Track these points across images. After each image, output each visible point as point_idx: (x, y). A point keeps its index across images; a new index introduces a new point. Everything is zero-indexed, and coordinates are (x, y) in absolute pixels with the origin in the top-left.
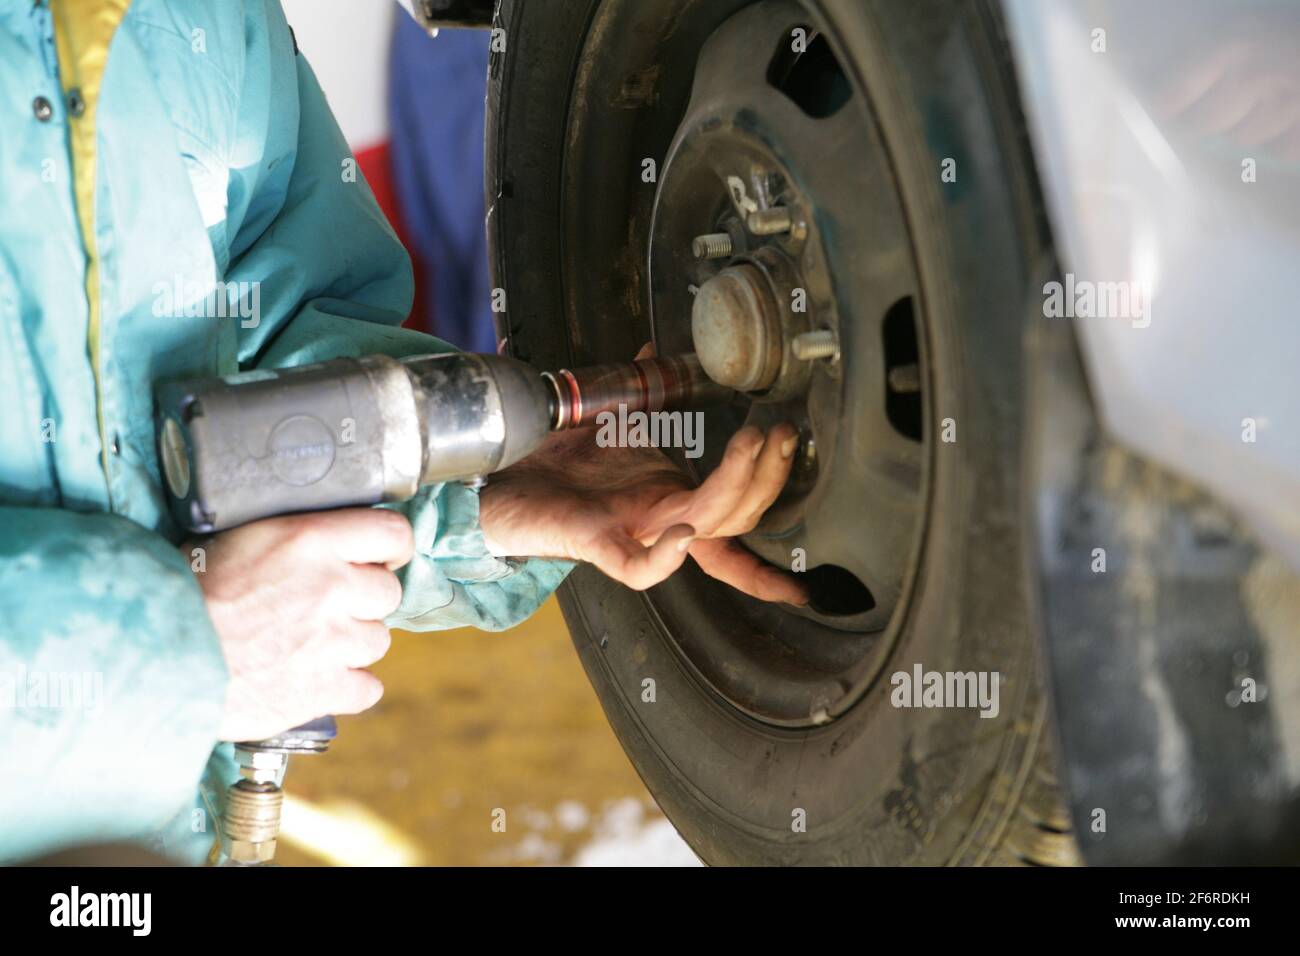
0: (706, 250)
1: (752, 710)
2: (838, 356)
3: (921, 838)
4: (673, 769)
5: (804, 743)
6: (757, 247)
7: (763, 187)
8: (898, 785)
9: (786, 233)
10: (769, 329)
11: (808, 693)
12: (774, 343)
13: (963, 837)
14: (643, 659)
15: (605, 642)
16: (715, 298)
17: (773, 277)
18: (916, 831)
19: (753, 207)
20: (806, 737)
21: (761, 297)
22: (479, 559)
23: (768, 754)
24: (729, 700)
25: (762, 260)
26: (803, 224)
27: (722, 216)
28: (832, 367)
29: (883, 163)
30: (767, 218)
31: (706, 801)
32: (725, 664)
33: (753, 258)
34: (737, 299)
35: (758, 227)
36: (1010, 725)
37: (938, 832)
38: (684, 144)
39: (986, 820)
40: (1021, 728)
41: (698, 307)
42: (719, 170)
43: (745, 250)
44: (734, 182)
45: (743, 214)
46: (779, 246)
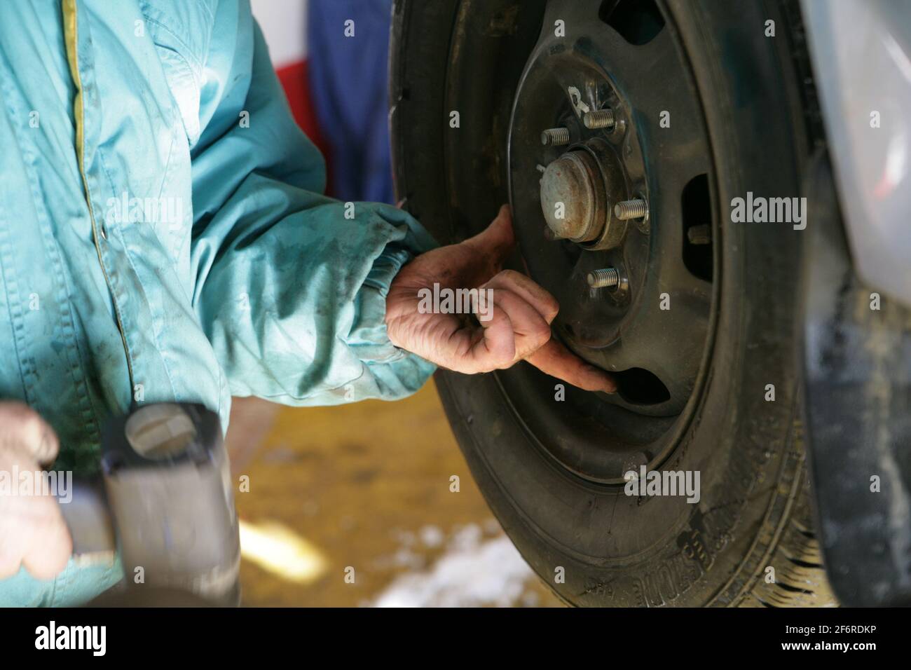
0: (551, 140)
1: (579, 471)
2: (647, 217)
3: (704, 568)
4: (520, 512)
5: (618, 495)
6: (588, 138)
7: (594, 95)
8: (688, 529)
9: (611, 128)
10: (597, 197)
11: (620, 460)
12: (600, 208)
13: (736, 567)
14: (498, 432)
15: (472, 421)
16: (559, 174)
17: (601, 160)
18: (701, 562)
19: (586, 109)
20: (619, 491)
21: (591, 174)
22: (382, 345)
23: (590, 502)
24: (562, 464)
25: (593, 147)
26: (623, 122)
27: (562, 116)
28: (643, 225)
29: (687, 76)
30: (597, 117)
31: (544, 535)
32: (559, 437)
33: (586, 146)
34: (575, 176)
35: (590, 123)
36: (774, 487)
37: (717, 563)
38: (537, 63)
39: (753, 555)
40: (782, 489)
41: (545, 181)
42: (562, 82)
43: (579, 139)
44: (573, 90)
45: (579, 113)
46: (605, 138)
